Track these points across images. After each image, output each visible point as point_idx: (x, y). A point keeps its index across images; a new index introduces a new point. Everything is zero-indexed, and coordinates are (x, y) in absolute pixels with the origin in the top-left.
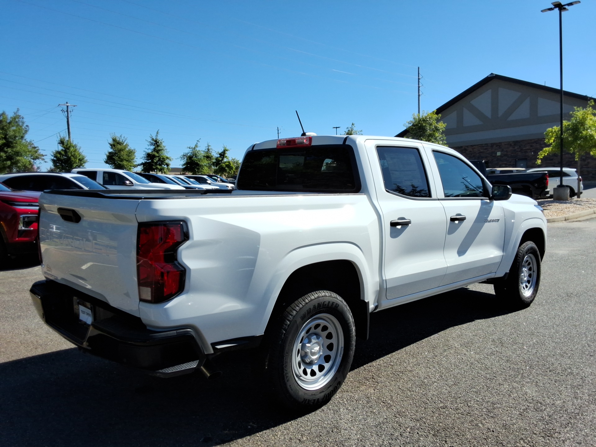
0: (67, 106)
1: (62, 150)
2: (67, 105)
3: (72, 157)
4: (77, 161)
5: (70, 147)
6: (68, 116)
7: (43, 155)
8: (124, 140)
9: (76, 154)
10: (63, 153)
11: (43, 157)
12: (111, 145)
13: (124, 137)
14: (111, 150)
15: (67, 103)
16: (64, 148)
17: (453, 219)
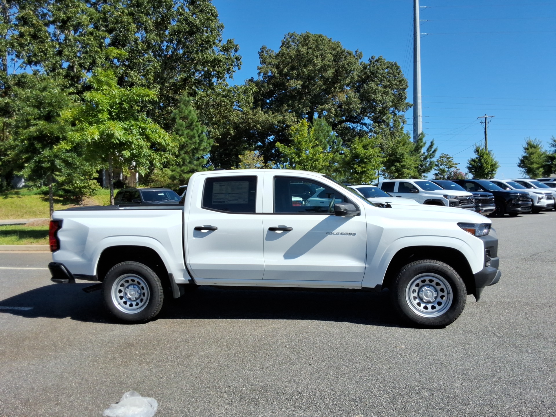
0: (486, 118)
1: (477, 158)
2: (485, 116)
3: (485, 164)
4: (489, 167)
5: (483, 154)
6: (486, 127)
7: (456, 164)
8: (538, 144)
9: (489, 160)
10: (477, 160)
11: (456, 166)
12: (525, 149)
13: (539, 140)
14: (524, 154)
15: (485, 115)
16: (479, 155)
17: (272, 229)
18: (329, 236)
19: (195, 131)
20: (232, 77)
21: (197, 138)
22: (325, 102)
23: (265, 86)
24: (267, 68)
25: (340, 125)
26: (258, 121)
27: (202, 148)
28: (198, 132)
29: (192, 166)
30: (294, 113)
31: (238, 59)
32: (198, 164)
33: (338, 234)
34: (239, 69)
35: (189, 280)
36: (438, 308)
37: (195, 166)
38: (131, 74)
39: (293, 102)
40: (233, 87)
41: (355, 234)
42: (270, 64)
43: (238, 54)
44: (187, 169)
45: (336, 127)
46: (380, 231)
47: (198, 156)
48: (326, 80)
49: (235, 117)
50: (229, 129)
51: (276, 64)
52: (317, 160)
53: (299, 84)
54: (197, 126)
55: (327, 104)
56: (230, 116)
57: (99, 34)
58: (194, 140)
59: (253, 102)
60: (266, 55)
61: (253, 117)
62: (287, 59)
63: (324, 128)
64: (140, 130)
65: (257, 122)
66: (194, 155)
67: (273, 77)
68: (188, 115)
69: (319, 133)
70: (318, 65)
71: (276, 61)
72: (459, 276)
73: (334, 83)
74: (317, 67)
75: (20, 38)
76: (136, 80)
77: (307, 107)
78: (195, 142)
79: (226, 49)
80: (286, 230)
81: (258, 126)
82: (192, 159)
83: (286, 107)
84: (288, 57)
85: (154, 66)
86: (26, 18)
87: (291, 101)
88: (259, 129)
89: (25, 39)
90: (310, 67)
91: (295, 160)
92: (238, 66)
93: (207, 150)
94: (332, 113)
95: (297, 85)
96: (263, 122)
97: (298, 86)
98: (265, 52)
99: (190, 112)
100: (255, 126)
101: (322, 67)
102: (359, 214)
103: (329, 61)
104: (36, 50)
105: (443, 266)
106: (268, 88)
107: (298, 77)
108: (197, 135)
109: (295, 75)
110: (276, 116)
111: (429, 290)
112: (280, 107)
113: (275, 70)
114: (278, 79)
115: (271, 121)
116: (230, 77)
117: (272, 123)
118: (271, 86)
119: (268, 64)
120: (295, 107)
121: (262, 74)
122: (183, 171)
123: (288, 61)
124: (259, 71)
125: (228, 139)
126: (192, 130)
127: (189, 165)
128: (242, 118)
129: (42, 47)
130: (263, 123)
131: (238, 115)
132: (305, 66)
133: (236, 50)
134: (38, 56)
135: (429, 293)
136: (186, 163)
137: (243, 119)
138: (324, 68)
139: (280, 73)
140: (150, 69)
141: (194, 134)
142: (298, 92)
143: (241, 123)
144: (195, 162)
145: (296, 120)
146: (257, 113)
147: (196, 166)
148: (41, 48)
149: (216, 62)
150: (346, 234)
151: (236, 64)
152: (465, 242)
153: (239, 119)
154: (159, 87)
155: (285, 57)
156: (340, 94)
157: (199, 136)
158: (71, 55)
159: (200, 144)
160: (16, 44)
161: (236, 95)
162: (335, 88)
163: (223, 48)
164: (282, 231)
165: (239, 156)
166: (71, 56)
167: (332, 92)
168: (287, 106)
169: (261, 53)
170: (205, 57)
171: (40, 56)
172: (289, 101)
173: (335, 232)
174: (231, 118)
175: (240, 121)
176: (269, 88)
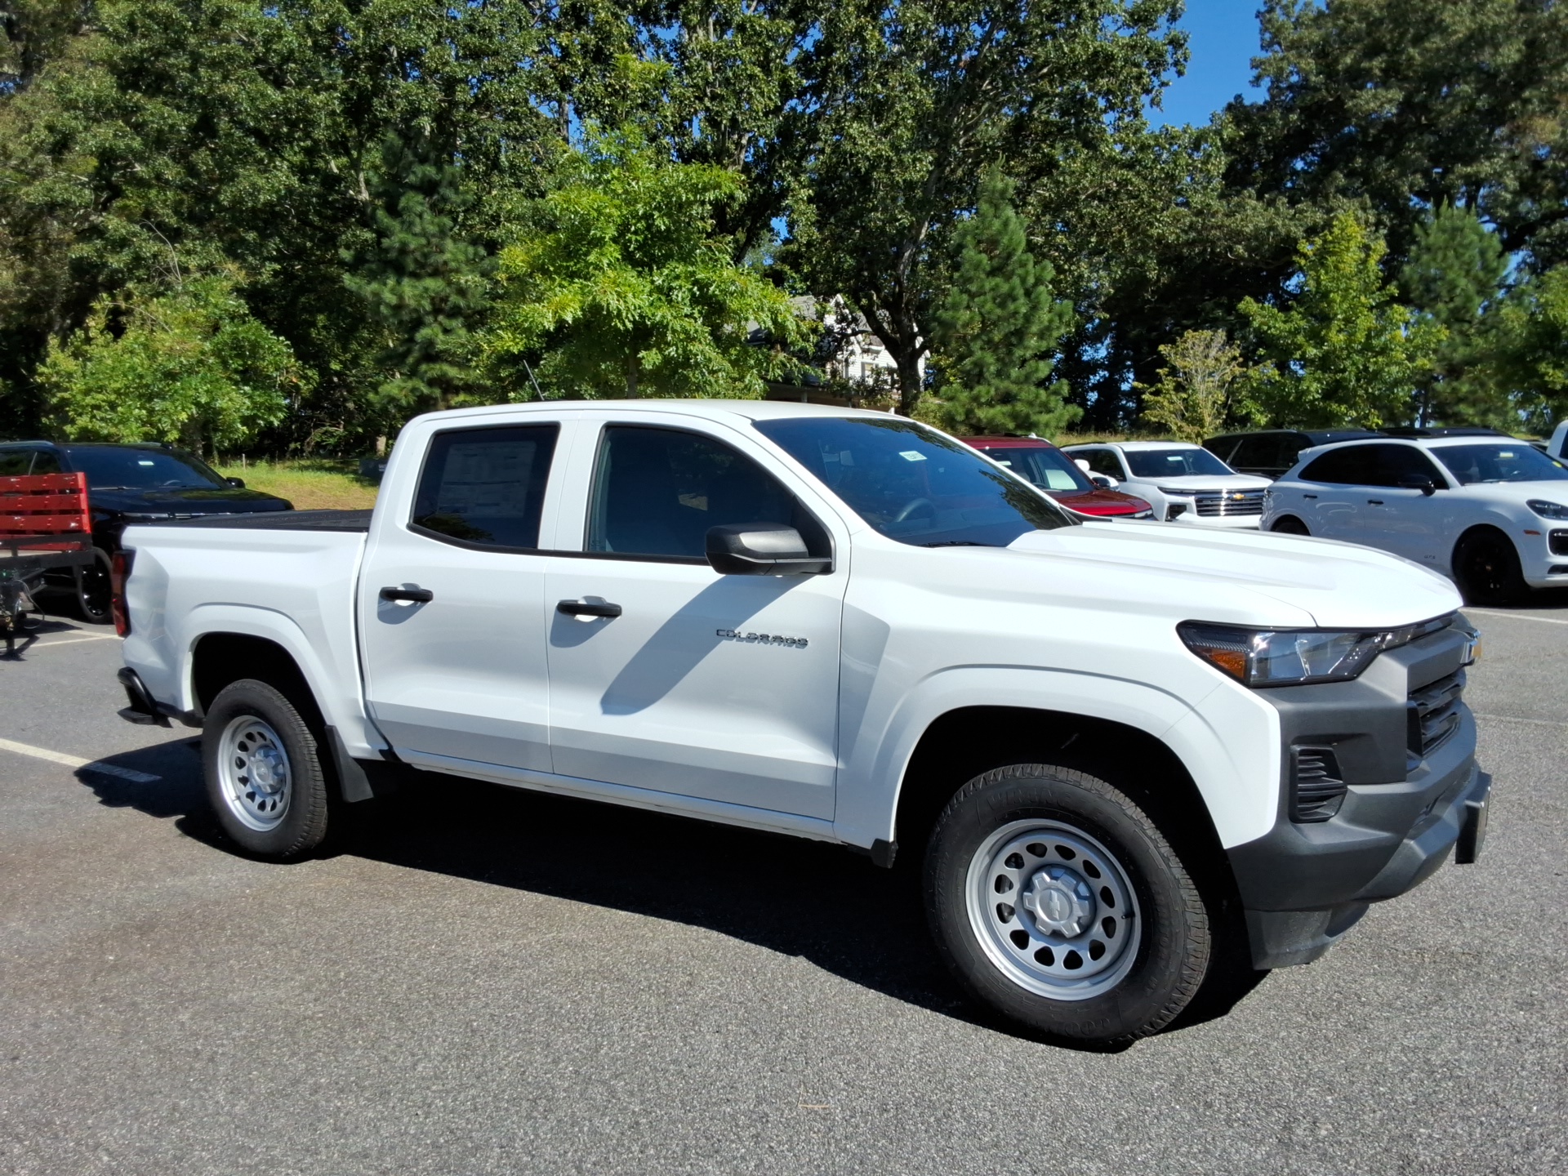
17: (568, 609)
18: (725, 645)
19: (1016, 281)
20: (1158, 105)
21: (1022, 300)
22: (1481, 151)
23: (1274, 120)
24: (1282, 59)
25: (1548, 226)
26: (1242, 232)
27: (1034, 329)
28: (1023, 281)
29: (1005, 385)
30: (1367, 196)
31: (1176, 43)
32: (1022, 379)
33: (752, 638)
34: (1180, 73)
35: (382, 752)
36: (1089, 965)
37: (1014, 382)
38: (851, 131)
39: (1369, 160)
40: (1157, 133)
41: (803, 643)
42: (1294, 45)
43: (1178, 28)
44: (988, 392)
45: (1532, 234)
46: (878, 634)
47: (1022, 353)
48: (1488, 79)
49: (1168, 226)
50: (1142, 265)
51: (1317, 44)
52: (1384, 351)
53: (1390, 101)
54: (1023, 265)
55: (1489, 158)
56: (1151, 224)
57: (760, 25)
58: (1011, 307)
59: (1223, 175)
60: (1282, 18)
61: (1227, 222)
62: (1352, 22)
63: (1466, 242)
64: (695, 289)
65: (1236, 236)
66: (1010, 353)
67: (1304, 87)
68: (1000, 233)
69: (1445, 257)
70: (1455, 32)
71: (1316, 35)
72: (1165, 848)
73: (1521, 87)
74: (1454, 38)
75: (560, 62)
76: (863, 146)
77: (1414, 173)
78: (1016, 313)
79: (1140, 17)
80: (606, 612)
81: (1240, 249)
82: (1005, 364)
83: (1340, 179)
84: (1354, 17)
85: (914, 98)
86: (581, 5)
87: (1359, 160)
88: (1242, 258)
89: (571, 63)
90: (1436, 42)
91: (1304, 353)
92: (1176, 63)
93: (1051, 335)
94: (1506, 189)
95: (1381, 106)
96: (1257, 235)
97: (1387, 106)
98: (1278, 10)
99: (1006, 224)
100: (1231, 249)
101: (1471, 37)
102: (827, 569)
103: (1498, 14)
104: (599, 91)
105: (1101, 796)
106: (1284, 126)
107: (1391, 74)
108: (1020, 292)
109: (1377, 72)
110: (1301, 212)
111: (1058, 890)
112: (1321, 182)
113: (1309, 63)
114: (1324, 92)
115: (1283, 231)
116: (1152, 103)
117: (1288, 235)
118: (1294, 117)
119: (1289, 49)
120: (1376, 177)
121: (1266, 82)
122: (976, 399)
123: (1358, 30)
124: (1255, 72)
125: (1148, 296)
126: (1008, 278)
127: (996, 382)
128: (1192, 227)
129: (613, 81)
130: (1256, 238)
131: (1179, 221)
132: (1417, 40)
133: (1173, 18)
134: (604, 106)
135: (1056, 900)
136: (987, 375)
137: (1196, 230)
138: (1481, 38)
139: (1329, 71)
140: (904, 109)
141: (1013, 289)
142: (1388, 126)
143: (1191, 244)
144: (1015, 372)
145: (1372, 219)
146: (1241, 206)
147: (1017, 382)
148: (610, 85)
149: (1099, 63)
150: (778, 639)
151: (1170, 61)
152: (1193, 709)
153: (1183, 231)
154: (931, 158)
155: (1345, 19)
156: (1539, 122)
157: (1028, 293)
158: (688, 94)
159: (1028, 319)
160: (550, 80)
161: (1164, 156)
162: (1526, 101)
163: (1132, 15)
164: (593, 618)
165: (1161, 348)
166: (689, 98)
167: (1514, 117)
168: (1346, 176)
169: (1264, 18)
170: (1066, 50)
171: (609, 106)
172: (1352, 160)
173: (744, 629)
174: (1154, 232)
175: (1184, 237)
176: (1286, 123)
